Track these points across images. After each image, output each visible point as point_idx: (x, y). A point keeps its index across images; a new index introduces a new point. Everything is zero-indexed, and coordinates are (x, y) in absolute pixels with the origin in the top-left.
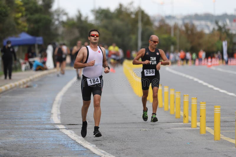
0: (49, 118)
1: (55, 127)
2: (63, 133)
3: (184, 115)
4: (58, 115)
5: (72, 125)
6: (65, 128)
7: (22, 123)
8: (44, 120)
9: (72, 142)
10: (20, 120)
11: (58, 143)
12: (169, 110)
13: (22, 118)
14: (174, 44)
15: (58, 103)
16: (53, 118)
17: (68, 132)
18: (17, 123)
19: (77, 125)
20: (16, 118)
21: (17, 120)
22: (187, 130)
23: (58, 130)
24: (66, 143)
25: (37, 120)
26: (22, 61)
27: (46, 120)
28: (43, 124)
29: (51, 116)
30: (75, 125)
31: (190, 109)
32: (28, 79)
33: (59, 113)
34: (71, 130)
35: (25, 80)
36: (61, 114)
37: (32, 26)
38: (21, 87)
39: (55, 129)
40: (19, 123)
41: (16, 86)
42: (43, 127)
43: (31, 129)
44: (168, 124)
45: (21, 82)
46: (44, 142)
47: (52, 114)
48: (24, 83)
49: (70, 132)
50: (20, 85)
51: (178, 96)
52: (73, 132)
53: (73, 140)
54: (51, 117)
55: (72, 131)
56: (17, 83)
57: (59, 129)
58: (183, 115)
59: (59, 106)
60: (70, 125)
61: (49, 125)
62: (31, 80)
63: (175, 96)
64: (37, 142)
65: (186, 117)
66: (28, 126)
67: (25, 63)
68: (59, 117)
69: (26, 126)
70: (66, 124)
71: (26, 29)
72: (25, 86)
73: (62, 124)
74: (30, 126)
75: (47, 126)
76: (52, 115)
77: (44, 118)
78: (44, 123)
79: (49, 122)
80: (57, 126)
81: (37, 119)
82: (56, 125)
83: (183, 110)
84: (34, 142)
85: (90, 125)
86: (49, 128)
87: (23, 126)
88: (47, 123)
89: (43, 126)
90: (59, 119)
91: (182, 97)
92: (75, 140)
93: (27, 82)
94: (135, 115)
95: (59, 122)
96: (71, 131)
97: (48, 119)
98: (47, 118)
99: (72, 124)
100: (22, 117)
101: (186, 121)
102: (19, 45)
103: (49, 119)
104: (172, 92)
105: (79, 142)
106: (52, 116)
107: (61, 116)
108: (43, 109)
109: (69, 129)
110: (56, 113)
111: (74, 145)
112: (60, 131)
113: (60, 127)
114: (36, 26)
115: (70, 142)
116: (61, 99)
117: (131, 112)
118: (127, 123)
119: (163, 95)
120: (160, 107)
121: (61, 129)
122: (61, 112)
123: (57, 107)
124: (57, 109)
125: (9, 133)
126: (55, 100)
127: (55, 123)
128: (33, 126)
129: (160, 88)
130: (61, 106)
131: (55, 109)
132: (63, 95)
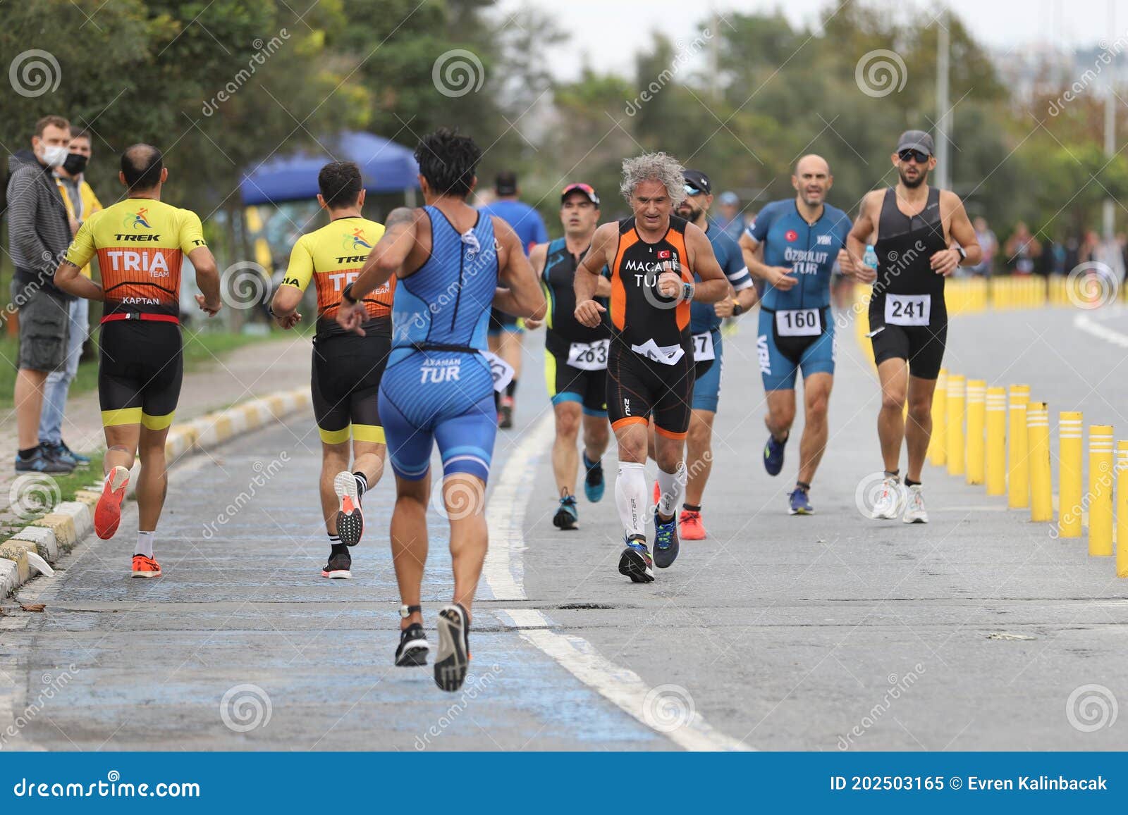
1: (496, 616)
2: (533, 648)
4: (513, 558)
5: (581, 610)
6: (545, 624)
7: (328, 598)
8: (440, 582)
9: (581, 696)
11: (506, 700)
12: (1084, 535)
14: (1117, 192)
15: (516, 497)
17: (559, 647)
18: (300, 598)
19: (605, 611)
23: (509, 633)
24: (547, 699)
30: (596, 607)
33: (520, 545)
34: (578, 635)
36: (525, 553)
37: (390, 98)
39: (496, 629)
40: (309, 599)
43: (370, 625)
44: (1079, 605)
49: (574, 644)
52: (587, 646)
53: (582, 685)
55: (581, 639)
57: (517, 628)
59: (520, 511)
60: (570, 607)
63: (1113, 460)
64: (402, 699)
66: (354, 614)
68: (519, 566)
69: (347, 613)
70: (550, 603)
71: (365, 116)
73: (532, 602)
74: (368, 613)
78: (439, 598)
80: (509, 612)
82: (501, 611)
84: (386, 698)
85: (677, 613)
87: (329, 613)
89: (431, 614)
90: (514, 575)
92: (593, 689)
94: (908, 557)
95: (516, 591)
96: (574, 639)
99: (583, 602)
104: (1100, 442)
105: (618, 696)
107: (527, 563)
108: (439, 524)
109: (564, 629)
110: (506, 548)
111: (592, 713)
112: (522, 637)
113: (519, 617)
114: (410, 99)
115: (570, 695)
116: (530, 477)
117: (889, 544)
118: (866, 600)
119: (1053, 458)
120: (1040, 517)
121: (527, 628)
122: (527, 544)
123: (510, 517)
124: (506, 523)
125: (258, 645)
126: (502, 479)
127: (497, 599)
128: (381, 612)
129: (1039, 419)
130: (528, 508)
131: (500, 529)
132: (541, 452)
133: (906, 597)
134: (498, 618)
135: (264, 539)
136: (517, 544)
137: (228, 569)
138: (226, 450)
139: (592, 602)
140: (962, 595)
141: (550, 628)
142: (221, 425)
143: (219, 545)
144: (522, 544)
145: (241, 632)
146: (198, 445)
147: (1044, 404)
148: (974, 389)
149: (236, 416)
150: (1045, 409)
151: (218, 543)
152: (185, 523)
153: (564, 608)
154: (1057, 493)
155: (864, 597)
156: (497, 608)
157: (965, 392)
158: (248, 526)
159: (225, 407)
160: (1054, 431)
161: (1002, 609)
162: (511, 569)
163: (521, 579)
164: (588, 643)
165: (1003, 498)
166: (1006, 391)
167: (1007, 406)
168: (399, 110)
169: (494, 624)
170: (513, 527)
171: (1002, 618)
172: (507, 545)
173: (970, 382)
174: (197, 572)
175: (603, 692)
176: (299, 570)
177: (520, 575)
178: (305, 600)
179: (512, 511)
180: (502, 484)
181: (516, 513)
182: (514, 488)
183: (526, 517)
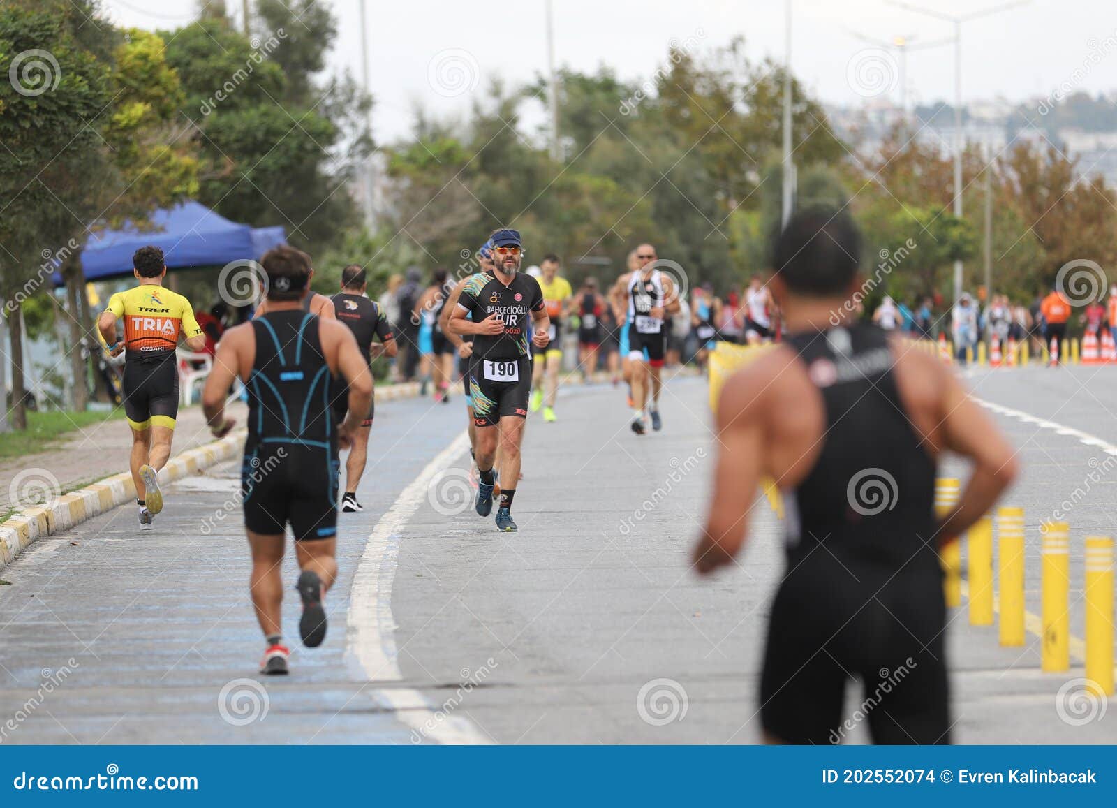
0: (337, 651)
1: (371, 698)
3: (1048, 627)
4: (384, 637)
6: (422, 704)
7: (200, 681)
8: (311, 663)
10: (186, 664)
12: (965, 604)
13: (197, 656)
14: (964, 253)
15: (381, 573)
16: (359, 649)
17: (440, 727)
18: (171, 682)
19: (485, 689)
20: (167, 652)
23: (388, 716)
27: (323, 663)
28: (310, 682)
29: (345, 643)
31: (1078, 598)
33: (390, 624)
34: (457, 715)
36: (395, 631)
39: (374, 711)
42: (307, 700)
47: (353, 630)
49: (454, 724)
51: (1011, 527)
52: (468, 725)
54: (349, 647)
55: (461, 718)
57: (394, 709)
58: (1038, 630)
59: (386, 589)
60: (449, 686)
61: (341, 689)
65: (1054, 638)
67: (197, 365)
68: (391, 645)
70: (427, 683)
73: (409, 682)
75: (329, 694)
76: (349, 638)
78: (314, 678)
79: (340, 675)
80: (384, 691)
82: (376, 691)
83: (1034, 603)
85: (557, 690)
86: (341, 708)
87: (201, 697)
88: (329, 680)
89: (306, 695)
90: (389, 655)
95: (392, 673)
96: (454, 719)
97: (333, 656)
100: (194, 649)
101: (1055, 663)
103: (340, 656)
106: (352, 642)
107: (399, 643)
110: (375, 627)
112: (399, 717)
113: (396, 698)
114: (245, 170)
116: (393, 553)
121: (405, 709)
122: (397, 622)
123: (377, 595)
124: (374, 602)
125: (132, 731)
126: (365, 556)
127: (373, 680)
130: (394, 584)
131: (368, 607)
132: (401, 528)
134: (375, 699)
135: (129, 621)
136: (385, 623)
137: (95, 653)
138: (81, 531)
141: (429, 708)
142: (74, 505)
143: (84, 629)
144: (392, 623)
145: (115, 718)
146: (52, 527)
149: (88, 497)
151: (82, 626)
152: (47, 607)
153: (441, 687)
156: (373, 689)
158: (111, 608)
159: (79, 487)
162: (383, 647)
163: (395, 659)
169: (371, 705)
172: (375, 623)
177: (393, 655)
178: (176, 684)
179: (379, 589)
180: (366, 561)
181: (382, 591)
182: (378, 565)
183: (393, 595)
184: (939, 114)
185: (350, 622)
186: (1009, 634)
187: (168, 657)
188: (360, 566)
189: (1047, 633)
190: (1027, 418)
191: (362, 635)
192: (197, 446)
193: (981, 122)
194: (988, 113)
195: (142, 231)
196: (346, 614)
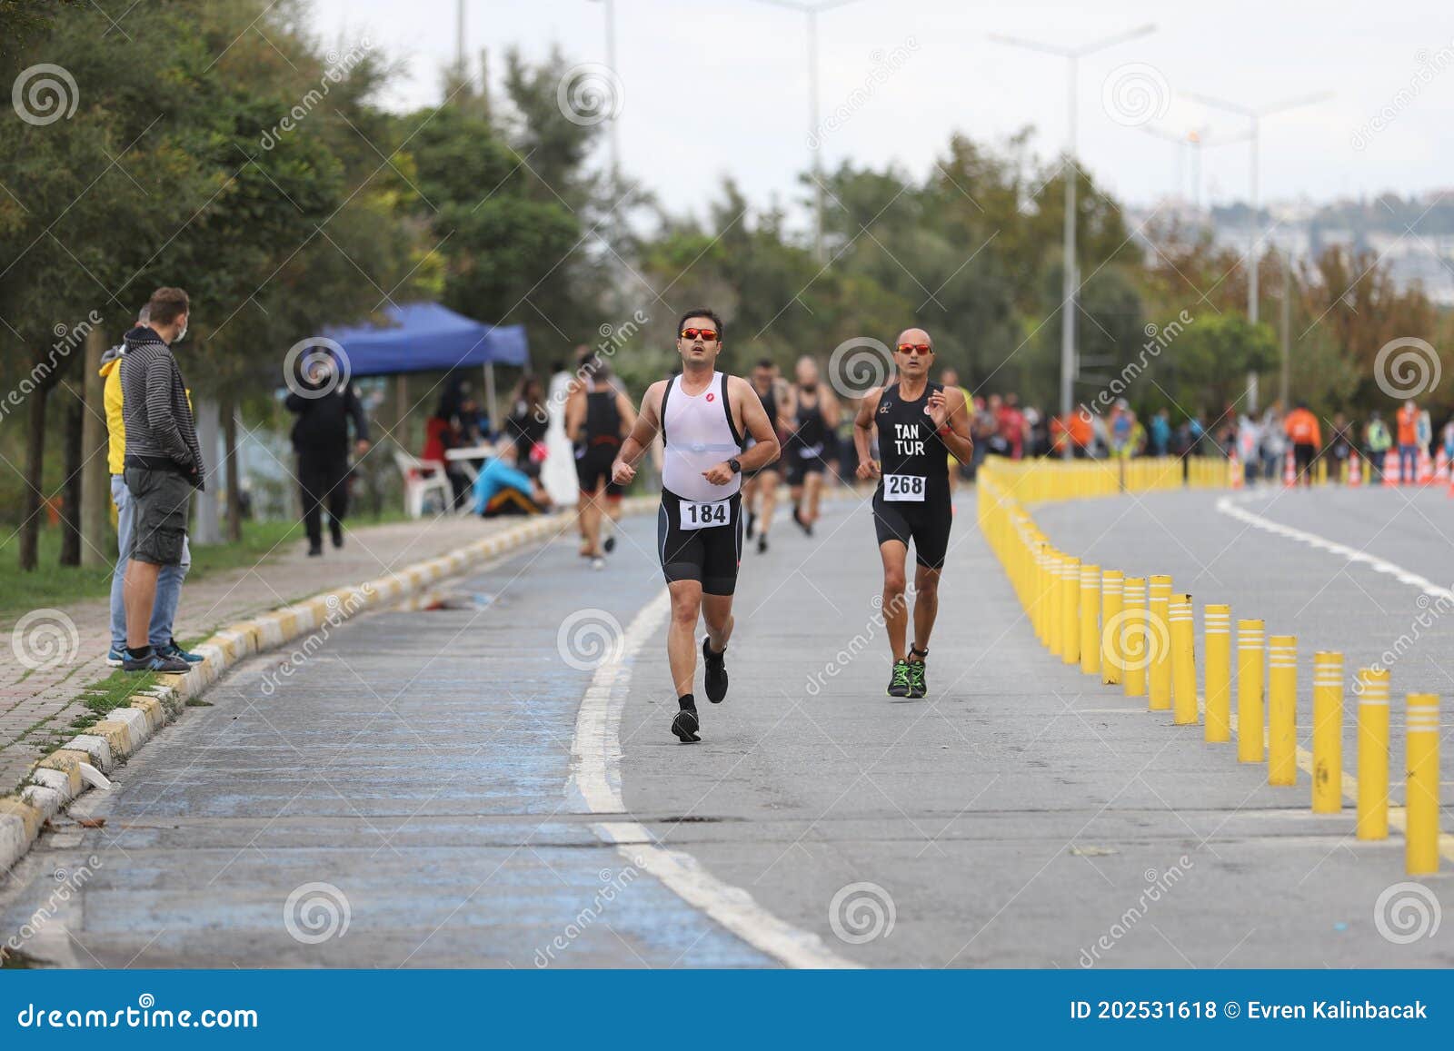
0: (558, 781)
1: (591, 831)
3: (1320, 764)
4: (609, 767)
5: (685, 824)
6: (646, 839)
7: (409, 811)
8: (530, 793)
9: (688, 917)
10: (395, 791)
11: (605, 922)
12: (1233, 739)
13: (408, 785)
14: (1261, 363)
15: (611, 699)
16: (582, 781)
17: (662, 863)
18: (377, 812)
19: (712, 824)
21: (376, 796)
22: (1339, 855)
23: (608, 851)
24: (650, 921)
25: (490, 795)
26: (407, 462)
27: (543, 794)
28: (527, 814)
29: (569, 772)
30: (701, 820)
31: (1351, 734)
32: (443, 563)
33: (616, 753)
34: (682, 850)
35: (423, 570)
36: (622, 761)
37: (467, 264)
38: (406, 606)
39: (592, 845)
40: (388, 813)
41: (373, 604)
42: (523, 833)
43: (454, 842)
44: (1229, 816)
45: (402, 579)
46: (531, 920)
47: (578, 758)
48: (422, 588)
49: (678, 860)
50: (397, 596)
51: (1282, 657)
53: (689, 906)
54: (570, 777)
55: (685, 854)
56: (381, 586)
57: (616, 843)
58: (1309, 768)
59: (615, 716)
60: (675, 819)
61: (559, 822)
62: (458, 571)
63: (1264, 657)
64: (492, 921)
65: (1325, 776)
66: (437, 829)
67: (427, 474)
68: (617, 776)
69: (429, 827)
70: (650, 816)
71: (438, 284)
72: (426, 601)
73: (631, 815)
74: (452, 828)
75: (544, 828)
76: (573, 766)
77: (528, 780)
78: (529, 810)
79: (560, 807)
80: (607, 826)
81: (491, 788)
82: (597, 824)
83: (1305, 738)
84: (474, 920)
85: (790, 825)
86: (558, 842)
87: (407, 829)
88: (546, 813)
89: (522, 828)
90: (612, 786)
91: (1305, 667)
92: (700, 911)
93: (438, 578)
94: (1040, 763)
95: (614, 803)
96: (678, 854)
97: (553, 785)
98: (549, 781)
99: (687, 815)
100: (404, 778)
101: (1325, 804)
102: (392, 374)
103: (561, 786)
104: (1250, 638)
105: (728, 917)
106: (575, 772)
107: (624, 773)
108: (527, 729)
109: (668, 844)
110: (600, 756)
111: (700, 936)
112: (621, 853)
113: (618, 832)
114: (486, 263)
115: (675, 916)
116: (626, 678)
117: (1019, 750)
118: (997, 811)
119: (1197, 655)
120: (1183, 720)
121: (627, 843)
122: (624, 751)
123: (605, 722)
124: (601, 729)
125: (334, 864)
126: (594, 680)
127: (594, 811)
128: (466, 827)
129: (1181, 613)
130: (624, 713)
131: (595, 735)
132: (636, 651)
133: (1040, 807)
134: (595, 833)
135: (335, 746)
136: (611, 752)
137: (298, 780)
139: (697, 814)
140: (1100, 806)
141: (652, 843)
142: (285, 622)
143: (288, 754)
144: (618, 751)
145: (316, 850)
146: (261, 645)
147: (1188, 596)
148: (1110, 581)
149: (301, 613)
150: (1188, 602)
151: (287, 751)
152: (249, 730)
153: (666, 821)
154: (1202, 694)
155: (993, 808)
156: (593, 822)
157: (1101, 583)
158: (319, 733)
159: (293, 603)
160: (1198, 624)
161: (1146, 820)
162: (608, 778)
163: (619, 790)
164: (694, 860)
165: (1143, 699)
166: (1146, 582)
167: (1147, 597)
168: (474, 274)
169: (590, 839)
170: (609, 732)
171: (1145, 831)
172: (601, 752)
173: (1105, 572)
174: (265, 784)
175: (711, 913)
176: (377, 781)
177: (617, 786)
178: (383, 814)
179: (607, 715)
180: (596, 686)
181: (611, 718)
182: (609, 690)
183: (622, 722)
184: (1237, 214)
185: (573, 751)
186: (1279, 771)
187: (377, 784)
188: (589, 691)
189: (1319, 770)
190: (1317, 542)
191: (585, 765)
192: (421, 560)
193: (1284, 225)
194: (1289, 215)
195: (377, 327)
196: (570, 742)
